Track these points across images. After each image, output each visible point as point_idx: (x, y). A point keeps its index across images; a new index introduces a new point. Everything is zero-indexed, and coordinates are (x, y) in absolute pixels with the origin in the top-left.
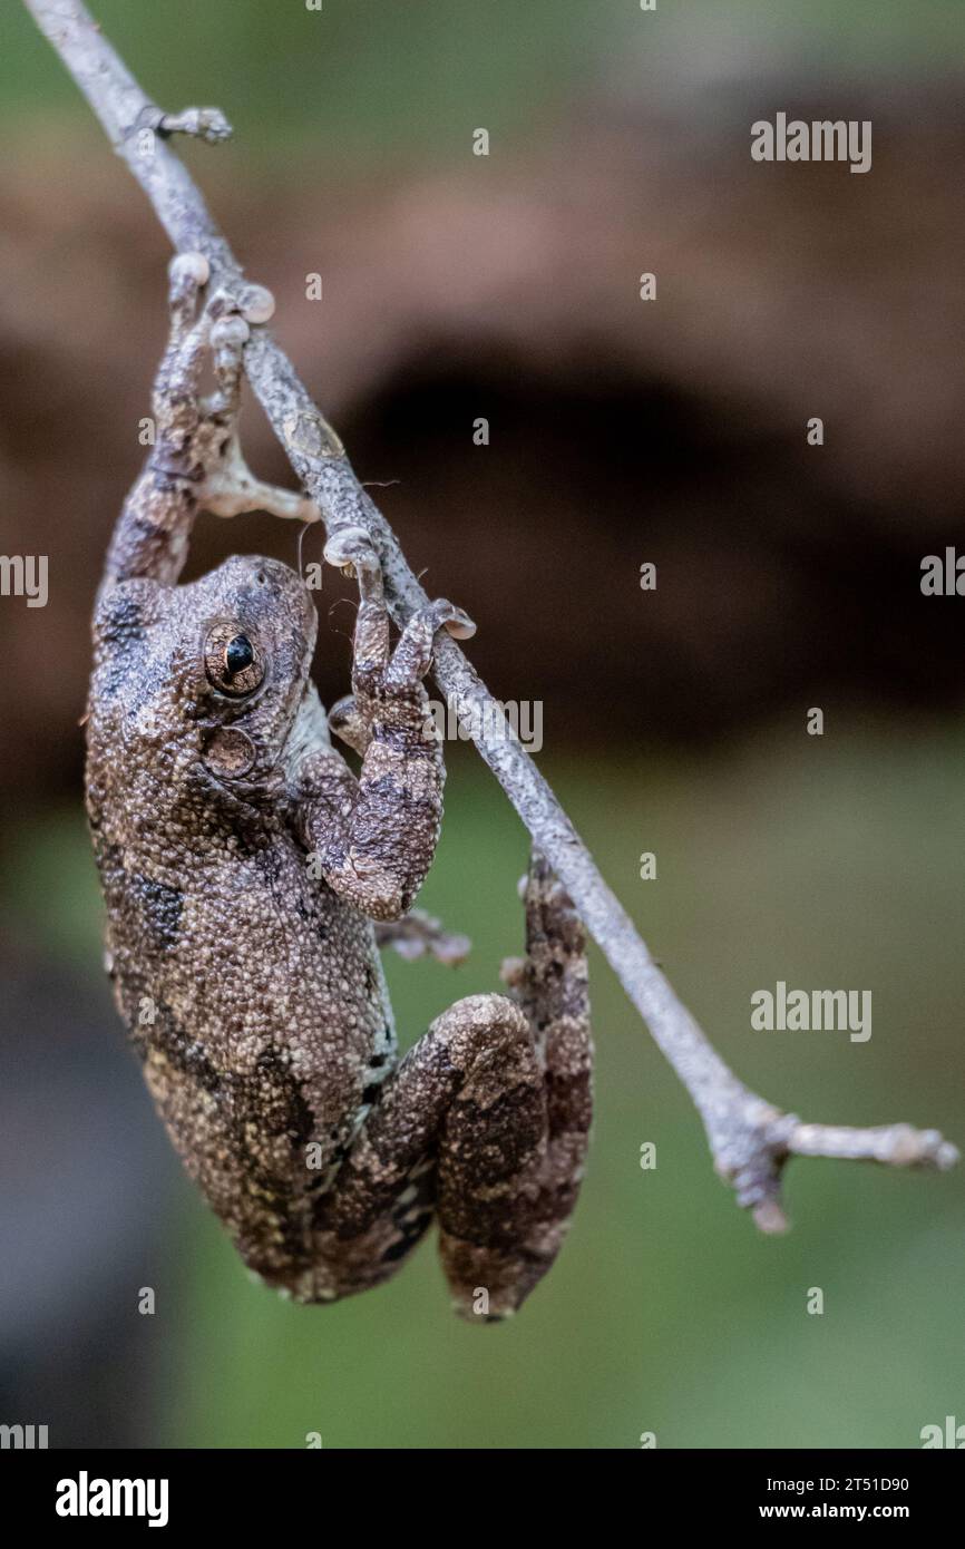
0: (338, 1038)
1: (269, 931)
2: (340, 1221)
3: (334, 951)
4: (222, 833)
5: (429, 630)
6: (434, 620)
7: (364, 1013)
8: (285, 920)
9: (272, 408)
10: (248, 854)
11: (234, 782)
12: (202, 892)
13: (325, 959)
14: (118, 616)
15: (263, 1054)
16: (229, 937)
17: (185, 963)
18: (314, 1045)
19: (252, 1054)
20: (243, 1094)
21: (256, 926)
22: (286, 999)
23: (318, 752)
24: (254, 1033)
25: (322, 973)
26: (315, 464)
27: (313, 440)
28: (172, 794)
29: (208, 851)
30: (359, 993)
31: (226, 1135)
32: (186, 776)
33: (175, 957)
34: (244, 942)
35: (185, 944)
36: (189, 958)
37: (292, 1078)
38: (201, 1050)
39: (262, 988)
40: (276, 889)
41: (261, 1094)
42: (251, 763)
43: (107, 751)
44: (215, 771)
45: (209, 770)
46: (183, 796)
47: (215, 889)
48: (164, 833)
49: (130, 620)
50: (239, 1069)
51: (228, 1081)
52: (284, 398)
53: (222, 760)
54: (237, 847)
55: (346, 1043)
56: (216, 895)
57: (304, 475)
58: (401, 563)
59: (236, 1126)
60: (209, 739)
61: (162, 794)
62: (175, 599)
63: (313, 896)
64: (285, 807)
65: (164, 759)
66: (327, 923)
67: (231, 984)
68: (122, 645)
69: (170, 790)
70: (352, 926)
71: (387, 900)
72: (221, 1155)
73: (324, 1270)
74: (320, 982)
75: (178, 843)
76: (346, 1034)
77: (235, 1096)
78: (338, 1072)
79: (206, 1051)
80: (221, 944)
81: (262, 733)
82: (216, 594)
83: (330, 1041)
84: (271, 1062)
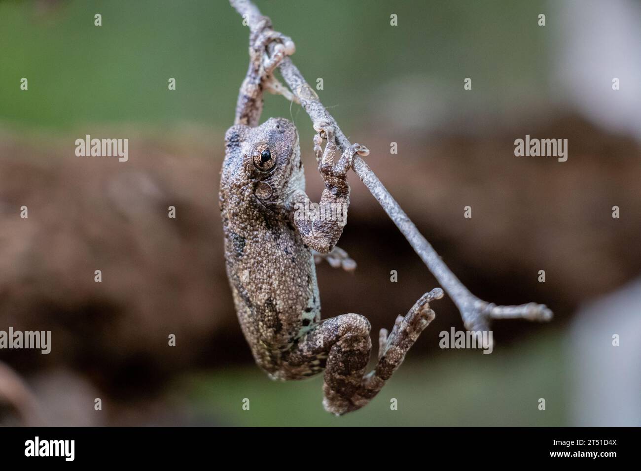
0: (294, 299)
1: (274, 257)
2: (290, 361)
3: (297, 267)
4: (260, 220)
5: (351, 153)
6: (354, 150)
7: (305, 291)
8: (280, 254)
9: (292, 85)
10: (269, 228)
11: (265, 201)
12: (253, 240)
13: (293, 270)
14: (232, 138)
15: (267, 300)
16: (261, 257)
17: (245, 263)
18: (285, 300)
19: (264, 299)
20: (259, 312)
21: (270, 255)
22: (277, 282)
23: (298, 193)
24: (265, 292)
25: (292, 275)
26: (309, 102)
27: (307, 94)
28: (244, 204)
29: (256, 226)
30: (304, 284)
31: (253, 323)
32: (248, 199)
33: (241, 260)
34: (266, 259)
35: (245, 257)
36: (246, 262)
37: (276, 310)
38: (247, 294)
39: (270, 277)
40: (278, 242)
41: (265, 313)
42: (271, 194)
43: (226, 186)
44: (258, 196)
45: (256, 196)
46: (247, 205)
47: (257, 239)
48: (241, 218)
49: (236, 140)
50: (259, 303)
51: (254, 306)
52: (296, 81)
53: (260, 193)
54: (266, 225)
55: (297, 302)
56: (257, 242)
57: (305, 106)
58: (341, 133)
59: (256, 321)
60: (256, 186)
61: (241, 204)
62: (251, 133)
63: (291, 247)
64: (284, 212)
65: (242, 192)
66: (295, 257)
67: (260, 273)
68: (233, 148)
69: (243, 203)
70: (305, 259)
71: (324, 247)
72: (252, 328)
73: (283, 372)
74: (290, 278)
75: (245, 222)
76: (297, 298)
77: (257, 312)
78: (293, 311)
79: (248, 294)
80: (257, 259)
81: (275, 184)
82: (263, 132)
83: (291, 300)
84: (270, 303)
